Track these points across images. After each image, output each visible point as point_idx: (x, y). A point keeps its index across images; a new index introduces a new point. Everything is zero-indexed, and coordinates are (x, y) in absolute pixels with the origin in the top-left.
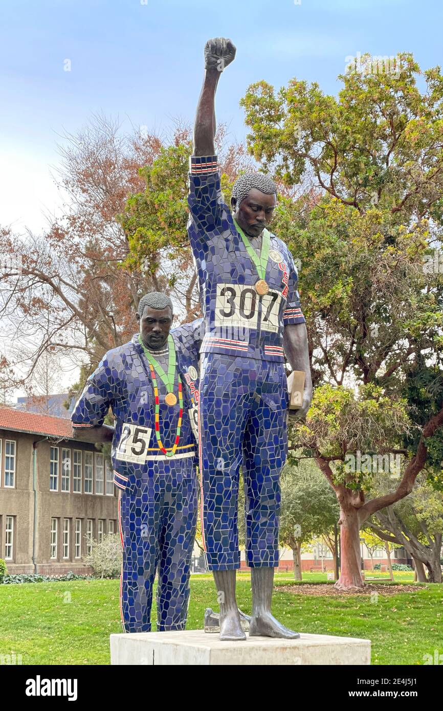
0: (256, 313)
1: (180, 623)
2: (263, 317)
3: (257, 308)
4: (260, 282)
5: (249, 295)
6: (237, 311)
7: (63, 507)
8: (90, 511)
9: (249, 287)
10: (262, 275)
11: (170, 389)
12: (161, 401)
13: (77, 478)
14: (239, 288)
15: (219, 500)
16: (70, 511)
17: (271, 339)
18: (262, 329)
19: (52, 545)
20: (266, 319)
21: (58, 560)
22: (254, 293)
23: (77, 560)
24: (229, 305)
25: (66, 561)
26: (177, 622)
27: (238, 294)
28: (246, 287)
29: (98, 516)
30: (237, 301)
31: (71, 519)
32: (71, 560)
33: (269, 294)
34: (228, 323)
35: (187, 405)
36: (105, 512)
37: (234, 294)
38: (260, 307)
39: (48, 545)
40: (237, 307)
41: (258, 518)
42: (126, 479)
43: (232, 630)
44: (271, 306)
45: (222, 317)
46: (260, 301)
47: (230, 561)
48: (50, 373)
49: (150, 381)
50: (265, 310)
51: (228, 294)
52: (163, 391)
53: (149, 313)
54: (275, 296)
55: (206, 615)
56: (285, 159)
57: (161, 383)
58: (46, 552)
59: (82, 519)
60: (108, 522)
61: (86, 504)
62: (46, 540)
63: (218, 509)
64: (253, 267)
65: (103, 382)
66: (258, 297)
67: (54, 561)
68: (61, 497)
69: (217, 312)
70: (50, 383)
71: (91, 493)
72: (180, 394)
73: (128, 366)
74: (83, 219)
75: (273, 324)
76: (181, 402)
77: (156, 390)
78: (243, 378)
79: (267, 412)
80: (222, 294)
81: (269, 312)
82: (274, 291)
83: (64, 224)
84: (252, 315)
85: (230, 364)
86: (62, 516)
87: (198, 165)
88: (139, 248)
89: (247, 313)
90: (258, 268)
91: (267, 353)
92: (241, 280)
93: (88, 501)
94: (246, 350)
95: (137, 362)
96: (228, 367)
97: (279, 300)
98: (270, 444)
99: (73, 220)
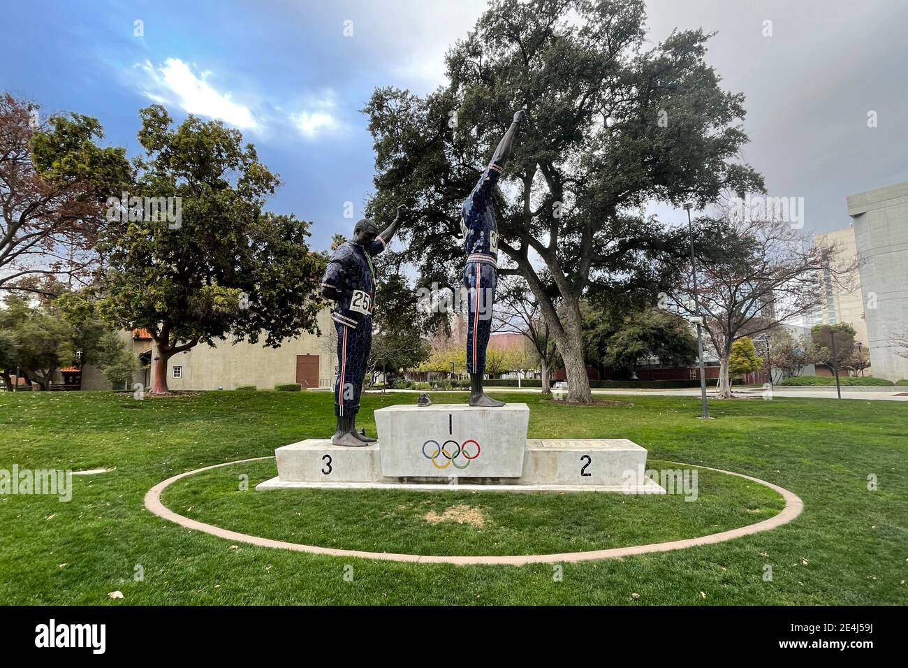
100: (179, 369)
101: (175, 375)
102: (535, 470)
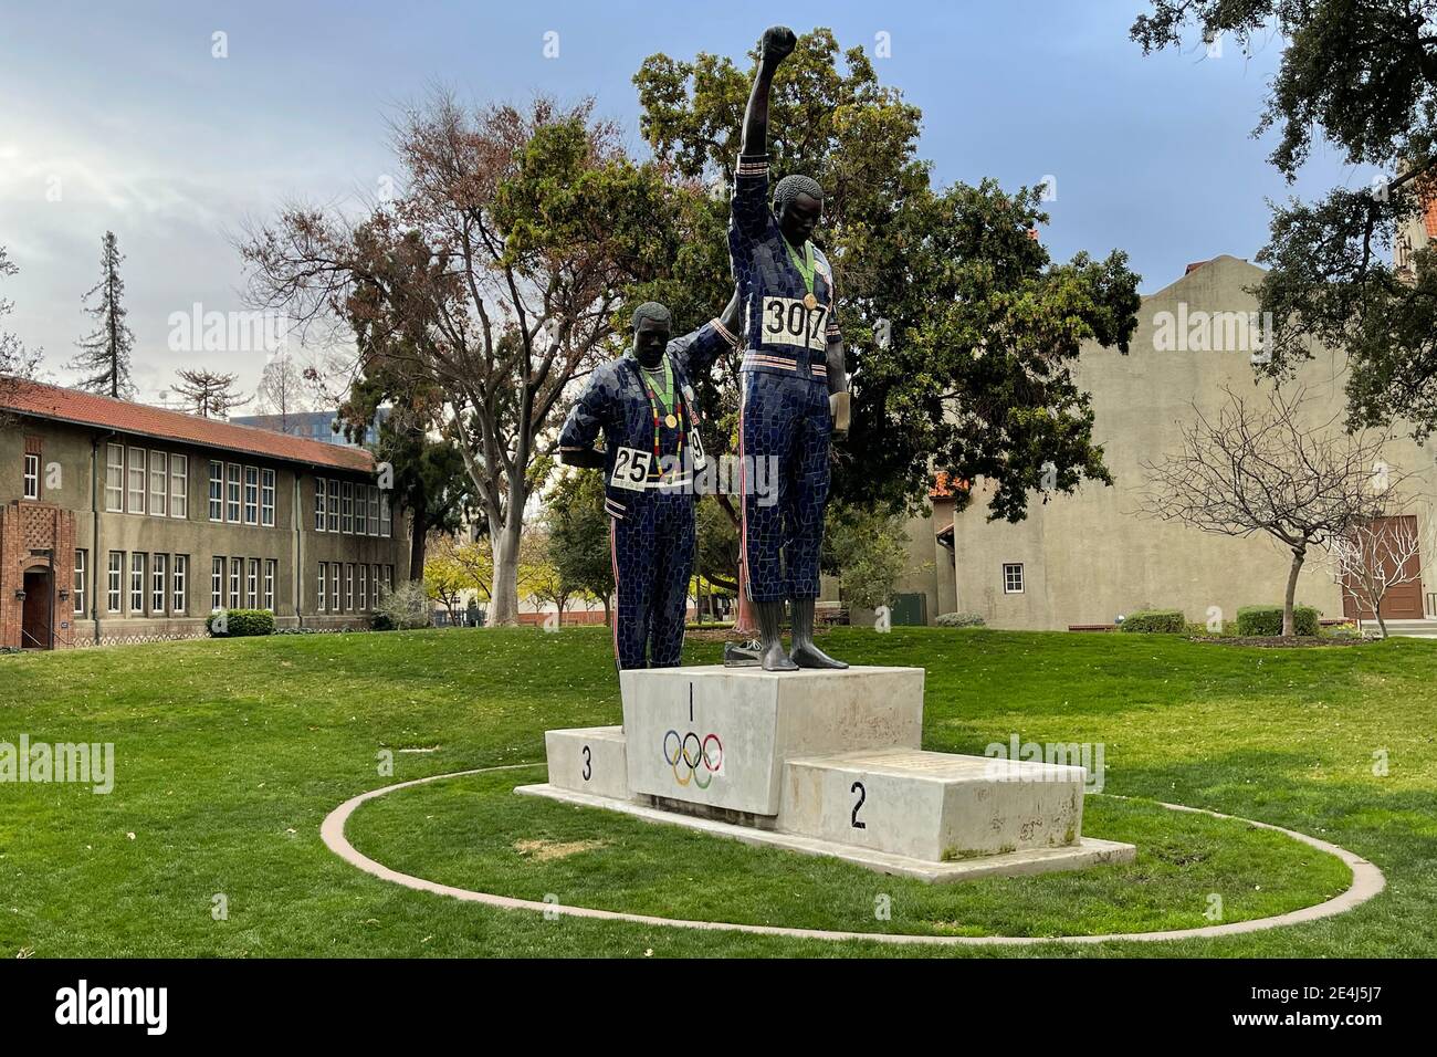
0: (804, 330)
1: (677, 660)
2: (811, 334)
3: (805, 325)
4: (808, 296)
5: (797, 309)
6: (785, 327)
7: (332, 550)
8: (363, 556)
9: (798, 301)
10: (810, 288)
11: (669, 409)
12: (660, 423)
13: (347, 515)
14: (787, 303)
15: (765, 529)
16: (339, 554)
17: (818, 357)
18: (810, 346)
19: (320, 594)
20: (813, 337)
21: (327, 612)
22: (803, 308)
23: (349, 613)
24: (777, 321)
25: (336, 613)
26: (674, 659)
27: (787, 308)
28: (795, 301)
29: (372, 561)
30: (785, 316)
31: (341, 564)
32: (341, 612)
33: (818, 309)
34: (776, 339)
35: (687, 428)
36: (380, 557)
37: (782, 309)
38: (808, 324)
39: (315, 593)
40: (786, 323)
41: (801, 548)
42: (624, 508)
43: (777, 661)
44: (819, 321)
45: (769, 333)
46: (808, 317)
47: (775, 591)
48: (288, 389)
49: (649, 400)
50: (813, 326)
51: (777, 308)
52: (663, 413)
53: (648, 325)
54: (823, 311)
55: (726, 650)
56: (686, 146)
57: (660, 404)
58: (312, 603)
59: (354, 565)
60: (384, 568)
61: (359, 547)
62: (312, 588)
63: (764, 538)
64: (799, 278)
65: (597, 400)
66: (806, 312)
67: (322, 613)
68: (329, 539)
69: (764, 327)
70: (286, 401)
71: (364, 534)
72: (679, 415)
73: (625, 384)
74: (413, 203)
75: (819, 343)
76: (681, 425)
77: (655, 410)
78: (791, 399)
79: (813, 436)
80: (770, 308)
81: (816, 329)
82: (822, 306)
83: (391, 210)
84: (799, 332)
85: (778, 384)
86: (331, 561)
87: (749, 165)
88: (519, 244)
89: (795, 329)
90: (806, 280)
91: (814, 373)
92: (790, 295)
93: (360, 544)
94: (794, 369)
95: (632, 380)
96: (776, 387)
97: (826, 314)
98: (816, 470)
99: (400, 206)
100: (1018, 570)
101: (1011, 587)
102: (796, 806)
